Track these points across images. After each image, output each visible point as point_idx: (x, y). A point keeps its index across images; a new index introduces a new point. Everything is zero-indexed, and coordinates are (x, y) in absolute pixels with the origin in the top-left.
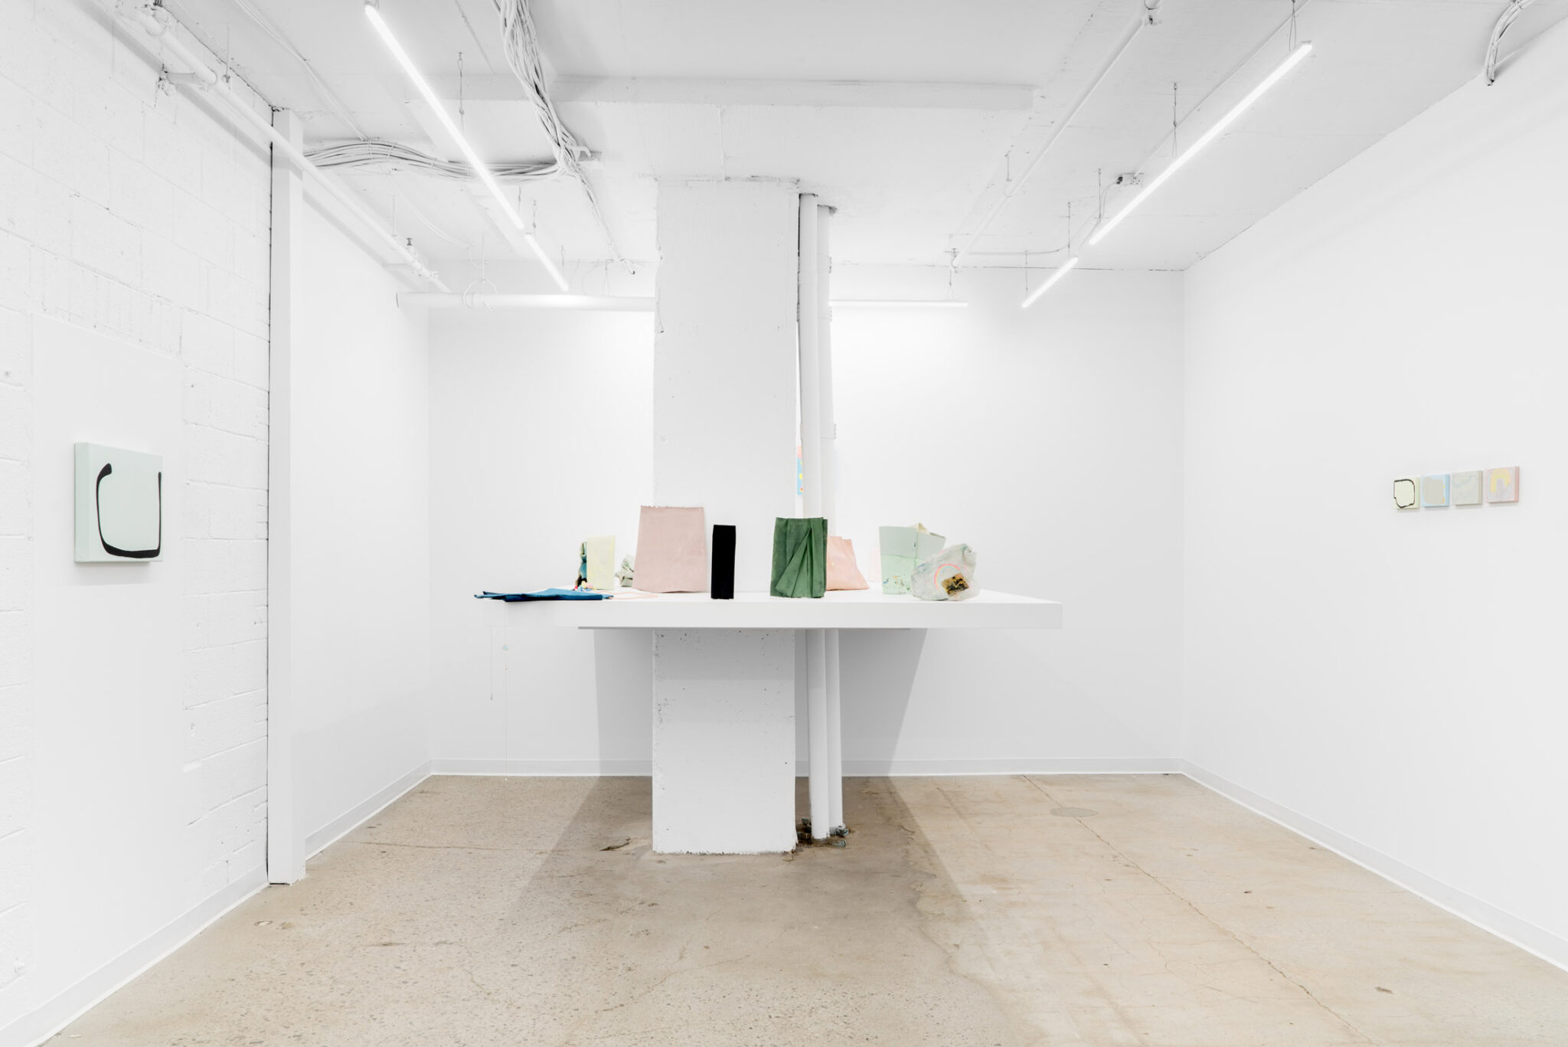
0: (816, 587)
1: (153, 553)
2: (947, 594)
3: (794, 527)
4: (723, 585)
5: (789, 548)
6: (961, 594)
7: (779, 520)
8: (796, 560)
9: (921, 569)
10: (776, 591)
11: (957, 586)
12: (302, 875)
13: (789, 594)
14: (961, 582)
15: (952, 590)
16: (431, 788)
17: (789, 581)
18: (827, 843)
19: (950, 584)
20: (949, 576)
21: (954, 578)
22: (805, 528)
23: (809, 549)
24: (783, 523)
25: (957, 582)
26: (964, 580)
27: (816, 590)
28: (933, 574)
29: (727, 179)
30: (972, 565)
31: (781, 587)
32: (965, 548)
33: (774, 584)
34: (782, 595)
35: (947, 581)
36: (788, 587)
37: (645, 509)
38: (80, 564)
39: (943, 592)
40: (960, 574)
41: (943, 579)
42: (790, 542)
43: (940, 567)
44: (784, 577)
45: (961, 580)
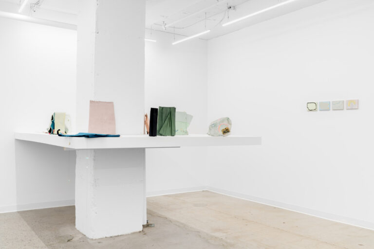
2: (223, 134)
6: (227, 134)
9: (213, 125)
11: (226, 131)
13: (164, 135)
20: (224, 128)
21: (226, 128)
26: (229, 129)
27: (172, 133)
28: (218, 127)
30: (231, 124)
32: (228, 118)
33: (159, 131)
35: (223, 130)
36: (163, 132)
37: (91, 102)
40: (228, 127)
43: (220, 125)
44: (162, 129)
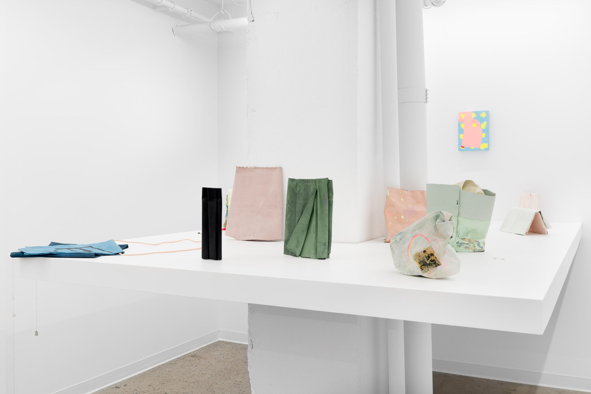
0: (321, 248)
2: (420, 269)
3: (303, 188)
5: (299, 207)
7: (292, 180)
8: (304, 220)
10: (288, 250)
11: (428, 261)
13: (298, 253)
14: (432, 258)
15: (424, 265)
17: (298, 241)
19: (422, 259)
20: (421, 248)
21: (425, 251)
22: (312, 190)
23: (315, 210)
24: (295, 183)
25: (429, 257)
26: (435, 255)
27: (320, 252)
28: (406, 245)
33: (286, 243)
34: (293, 254)
36: (297, 247)
39: (415, 267)
40: (430, 247)
41: (414, 253)
42: (300, 202)
43: (414, 237)
44: (294, 237)
45: (432, 255)
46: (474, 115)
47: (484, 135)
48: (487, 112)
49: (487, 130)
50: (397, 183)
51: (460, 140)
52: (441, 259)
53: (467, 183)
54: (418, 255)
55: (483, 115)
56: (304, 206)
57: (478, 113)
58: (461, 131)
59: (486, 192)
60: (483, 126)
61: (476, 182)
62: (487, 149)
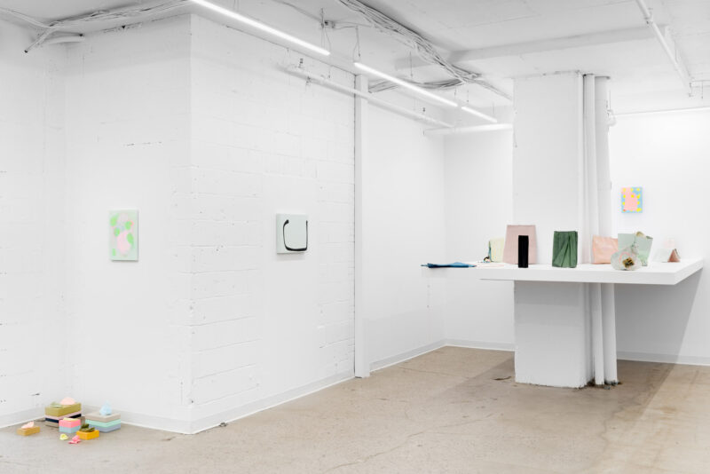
1: (305, 249)
2: (625, 267)
3: (562, 236)
4: (523, 261)
5: (560, 245)
6: (631, 267)
7: (556, 232)
8: (563, 250)
9: (615, 255)
10: (554, 265)
11: (629, 263)
12: (368, 375)
15: (626, 265)
16: (443, 351)
17: (560, 260)
18: (602, 387)
19: (626, 263)
20: (629, 257)
21: (627, 259)
22: (567, 236)
23: (569, 246)
24: (558, 233)
26: (632, 261)
27: (573, 264)
28: (619, 258)
29: (544, 74)
31: (556, 262)
33: (554, 261)
34: (557, 266)
36: (560, 262)
37: (509, 227)
38: (279, 254)
39: (623, 266)
41: (622, 261)
42: (560, 242)
43: (622, 254)
44: (558, 258)
46: (632, 190)
47: (639, 203)
48: (641, 188)
49: (641, 200)
50: (597, 233)
51: (622, 206)
52: (635, 263)
53: (639, 233)
54: (624, 262)
55: (638, 190)
56: (563, 244)
57: (635, 189)
58: (623, 200)
59: (648, 237)
60: (639, 196)
61: (643, 232)
62: (641, 212)
